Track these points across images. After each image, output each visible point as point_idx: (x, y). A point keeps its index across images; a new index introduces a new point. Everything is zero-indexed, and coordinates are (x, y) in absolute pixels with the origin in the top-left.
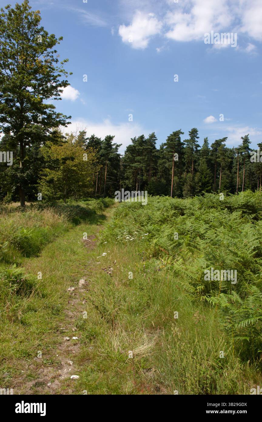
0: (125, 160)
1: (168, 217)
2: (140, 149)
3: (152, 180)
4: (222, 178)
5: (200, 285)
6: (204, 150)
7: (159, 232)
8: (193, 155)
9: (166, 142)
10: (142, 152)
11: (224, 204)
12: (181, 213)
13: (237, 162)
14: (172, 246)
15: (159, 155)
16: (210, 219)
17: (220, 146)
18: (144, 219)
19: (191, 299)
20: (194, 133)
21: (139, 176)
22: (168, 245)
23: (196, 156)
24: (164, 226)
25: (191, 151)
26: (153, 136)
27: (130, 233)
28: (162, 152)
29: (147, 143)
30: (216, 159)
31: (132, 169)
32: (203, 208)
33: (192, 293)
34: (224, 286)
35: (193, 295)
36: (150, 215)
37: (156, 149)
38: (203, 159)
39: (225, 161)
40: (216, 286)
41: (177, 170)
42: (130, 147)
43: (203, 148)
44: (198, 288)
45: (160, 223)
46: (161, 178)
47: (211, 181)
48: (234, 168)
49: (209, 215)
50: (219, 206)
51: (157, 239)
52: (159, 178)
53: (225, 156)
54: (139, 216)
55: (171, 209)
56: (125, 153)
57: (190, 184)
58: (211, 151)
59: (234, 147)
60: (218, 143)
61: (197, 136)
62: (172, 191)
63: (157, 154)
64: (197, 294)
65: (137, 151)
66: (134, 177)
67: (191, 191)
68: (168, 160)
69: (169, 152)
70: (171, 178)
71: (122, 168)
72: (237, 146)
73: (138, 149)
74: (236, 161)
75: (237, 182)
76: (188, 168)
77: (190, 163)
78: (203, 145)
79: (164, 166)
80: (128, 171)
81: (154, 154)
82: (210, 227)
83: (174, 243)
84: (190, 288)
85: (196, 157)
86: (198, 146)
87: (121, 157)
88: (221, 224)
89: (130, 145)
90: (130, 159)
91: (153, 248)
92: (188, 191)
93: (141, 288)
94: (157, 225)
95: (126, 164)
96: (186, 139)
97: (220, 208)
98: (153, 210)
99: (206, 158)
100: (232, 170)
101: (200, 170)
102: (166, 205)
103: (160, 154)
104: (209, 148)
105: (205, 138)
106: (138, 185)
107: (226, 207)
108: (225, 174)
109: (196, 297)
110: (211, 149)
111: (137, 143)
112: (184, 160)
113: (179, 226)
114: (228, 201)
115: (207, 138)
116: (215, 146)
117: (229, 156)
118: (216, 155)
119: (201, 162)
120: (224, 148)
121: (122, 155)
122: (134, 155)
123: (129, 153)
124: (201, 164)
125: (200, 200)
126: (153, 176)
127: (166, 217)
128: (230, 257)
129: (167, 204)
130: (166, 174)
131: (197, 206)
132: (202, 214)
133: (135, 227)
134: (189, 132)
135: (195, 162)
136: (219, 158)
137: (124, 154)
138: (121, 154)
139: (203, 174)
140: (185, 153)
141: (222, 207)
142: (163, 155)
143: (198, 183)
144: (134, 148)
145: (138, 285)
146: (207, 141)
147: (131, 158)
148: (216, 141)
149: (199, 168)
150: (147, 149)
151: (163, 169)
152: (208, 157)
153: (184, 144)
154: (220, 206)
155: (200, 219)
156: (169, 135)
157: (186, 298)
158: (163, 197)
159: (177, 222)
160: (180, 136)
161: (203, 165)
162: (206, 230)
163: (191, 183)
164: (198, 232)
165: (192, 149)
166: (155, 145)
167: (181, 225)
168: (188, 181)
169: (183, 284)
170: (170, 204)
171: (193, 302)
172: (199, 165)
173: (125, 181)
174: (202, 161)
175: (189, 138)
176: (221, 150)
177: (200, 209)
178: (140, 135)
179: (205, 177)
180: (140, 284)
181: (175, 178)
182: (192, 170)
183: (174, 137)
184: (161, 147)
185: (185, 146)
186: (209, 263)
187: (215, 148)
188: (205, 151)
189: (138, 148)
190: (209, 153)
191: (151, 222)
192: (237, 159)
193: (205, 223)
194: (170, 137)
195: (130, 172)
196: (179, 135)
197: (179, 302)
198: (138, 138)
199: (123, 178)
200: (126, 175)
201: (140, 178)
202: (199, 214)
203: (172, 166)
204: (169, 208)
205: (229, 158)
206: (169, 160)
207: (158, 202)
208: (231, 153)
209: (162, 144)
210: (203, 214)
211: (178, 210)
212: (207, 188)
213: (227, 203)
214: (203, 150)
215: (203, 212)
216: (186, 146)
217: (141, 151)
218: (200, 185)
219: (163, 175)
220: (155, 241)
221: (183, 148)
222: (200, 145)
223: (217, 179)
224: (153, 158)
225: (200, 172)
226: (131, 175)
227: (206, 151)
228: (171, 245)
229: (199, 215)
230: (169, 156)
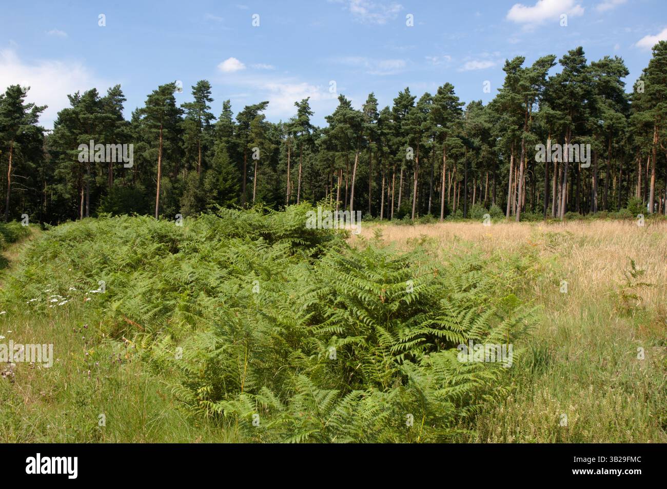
0: (55, 140)
1: (146, 257)
2: (88, 118)
3: (116, 185)
4: (258, 182)
5: (204, 384)
6: (223, 125)
7: (125, 287)
8: (200, 135)
9: (144, 106)
10: (93, 126)
11: (257, 229)
12: (172, 247)
13: (287, 151)
14: (150, 314)
15: (131, 132)
16: (229, 258)
17: (253, 118)
18: (93, 263)
19: (187, 415)
20: (202, 90)
21: (86, 176)
22: (142, 311)
23: (206, 137)
24: (136, 274)
25: (197, 126)
26: (116, 93)
27: (62, 292)
28: (136, 127)
29: (103, 106)
30: (248, 143)
31: (71, 160)
32: (217, 237)
33: (189, 404)
34: (251, 383)
35: (191, 405)
36: (106, 252)
37: (122, 119)
38: (222, 142)
39: (265, 149)
40: (235, 383)
41: (169, 164)
42: (66, 113)
43: (222, 121)
44: (199, 391)
45: (127, 269)
46: (134, 180)
47: (237, 187)
48: (281, 162)
49: (228, 251)
50: (248, 233)
51: (121, 301)
52: (130, 181)
53: (265, 138)
54: (81, 257)
55: (151, 240)
56: (56, 127)
57: (195, 193)
58: (237, 128)
59: (281, 121)
60: (250, 113)
61: (209, 97)
62: (159, 208)
63: (125, 131)
64: (198, 403)
65: (82, 123)
66: (76, 177)
67: (197, 206)
68: (149, 143)
69: (151, 127)
70: (157, 181)
71: (48, 158)
72: (287, 120)
73: (84, 119)
74: (285, 149)
75: (287, 189)
76: (191, 161)
77: (194, 150)
78: (222, 115)
79: (141, 155)
80: (62, 165)
81: (119, 130)
82: (230, 273)
83: (155, 308)
84: (184, 393)
85: (206, 140)
86: (212, 117)
87: (46, 134)
88: (251, 266)
89: (66, 110)
90: (65, 138)
91: (112, 320)
92: (191, 206)
93: (82, 403)
94: (121, 274)
95: (58, 149)
96: (187, 102)
97: (250, 237)
98: (114, 244)
99: (228, 142)
100: (278, 166)
101: (214, 166)
102: (142, 233)
103: (133, 131)
104: (232, 121)
105: (226, 101)
106: (85, 195)
107: (261, 235)
108: (264, 174)
109: (197, 410)
110: (237, 123)
111: (82, 105)
112: (183, 145)
113: (167, 273)
114: (265, 223)
115: (229, 102)
116: (244, 119)
117: (272, 138)
118: (247, 136)
119: (217, 148)
120: (262, 123)
121: (48, 131)
122: (75, 131)
123: (63, 126)
124: (218, 153)
125: (210, 223)
126: (118, 176)
127: (139, 256)
128: (262, 325)
129: (144, 230)
130: (145, 173)
131: (205, 233)
132: (214, 249)
133: (73, 278)
134: (193, 88)
135: (205, 148)
136: (253, 142)
137: (53, 128)
138: (46, 128)
139: (220, 173)
140: (184, 130)
141: (253, 235)
142: (138, 132)
143: (211, 191)
144: (74, 115)
145: (75, 396)
146: (229, 108)
147: (68, 136)
148: (247, 108)
149: (213, 162)
150: (103, 119)
151: (139, 162)
152: (230, 139)
153: (183, 112)
154: (250, 233)
155: (210, 259)
156: (151, 93)
157: (178, 414)
158: (136, 216)
159: (163, 267)
160: (173, 95)
161: (220, 155)
162: (222, 280)
163: (197, 191)
164: (204, 284)
165: (199, 123)
166: (121, 111)
167: (171, 272)
168: (191, 187)
169: (169, 385)
170: (150, 231)
171: (191, 421)
172: (213, 155)
173: (55, 187)
174: (219, 147)
175: (192, 99)
176: (256, 127)
177: (210, 238)
178: (89, 90)
179: (225, 180)
180: (78, 393)
181: (163, 181)
182: (199, 164)
183: (161, 97)
184: (134, 117)
185: (184, 116)
186: (221, 340)
187: (244, 123)
188: (224, 127)
189: (83, 116)
190: (232, 132)
191: (109, 268)
192: (287, 145)
193: (219, 266)
194: (154, 97)
195: (66, 167)
196: (171, 94)
197: (163, 422)
198: (83, 94)
199: (51, 180)
200: (57, 172)
201: (90, 179)
202: (208, 248)
203: (158, 156)
204: (147, 239)
205: (272, 143)
206: (152, 143)
207: (126, 228)
208: (276, 133)
209: (137, 109)
210: (217, 249)
211: (166, 243)
212: (228, 202)
213: (263, 226)
214: (220, 126)
215: (216, 245)
216: (186, 115)
217: (90, 124)
218: (215, 194)
219: (138, 174)
220: (115, 305)
221: (181, 120)
222: (214, 116)
223: (248, 184)
224: (117, 138)
225: (216, 170)
226: (69, 174)
227: (226, 129)
228: (148, 310)
229: (208, 251)
230: (150, 135)
